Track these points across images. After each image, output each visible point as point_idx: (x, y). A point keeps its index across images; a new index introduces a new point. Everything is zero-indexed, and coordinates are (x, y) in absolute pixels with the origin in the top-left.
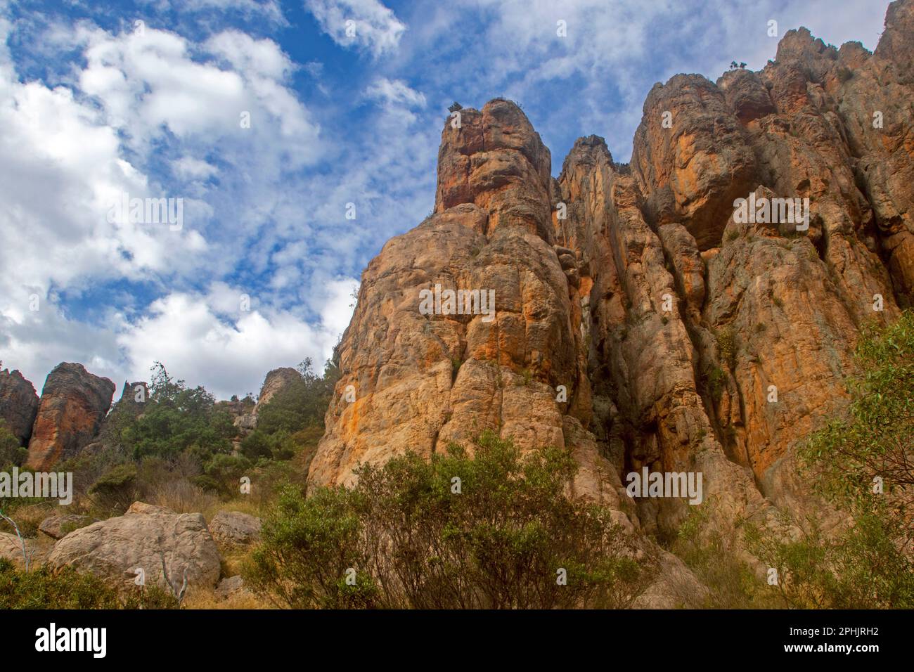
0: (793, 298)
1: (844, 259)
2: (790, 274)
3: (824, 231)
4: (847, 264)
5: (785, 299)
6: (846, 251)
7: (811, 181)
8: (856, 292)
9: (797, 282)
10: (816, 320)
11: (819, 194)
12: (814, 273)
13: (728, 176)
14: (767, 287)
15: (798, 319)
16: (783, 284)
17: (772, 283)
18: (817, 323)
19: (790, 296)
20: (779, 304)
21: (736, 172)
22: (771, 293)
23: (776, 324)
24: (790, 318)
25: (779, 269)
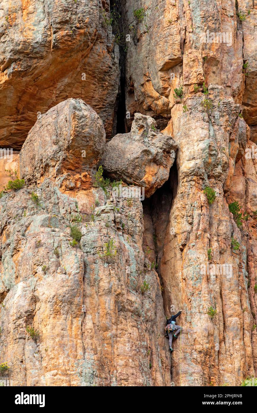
0: (58, 330)
1: (188, 228)
2: (60, 291)
4: (192, 237)
5: (45, 331)
6: (197, 212)
7: (185, 61)
8: (190, 290)
9: (71, 303)
10: (79, 370)
12: (104, 284)
13: (45, 44)
14: (27, 308)
15: (55, 367)
16: (48, 305)
17: (35, 300)
18: (81, 374)
19: (53, 328)
20: (36, 338)
21: (56, 40)
22: (30, 316)
23: (26, 369)
24: (44, 364)
25: (49, 279)
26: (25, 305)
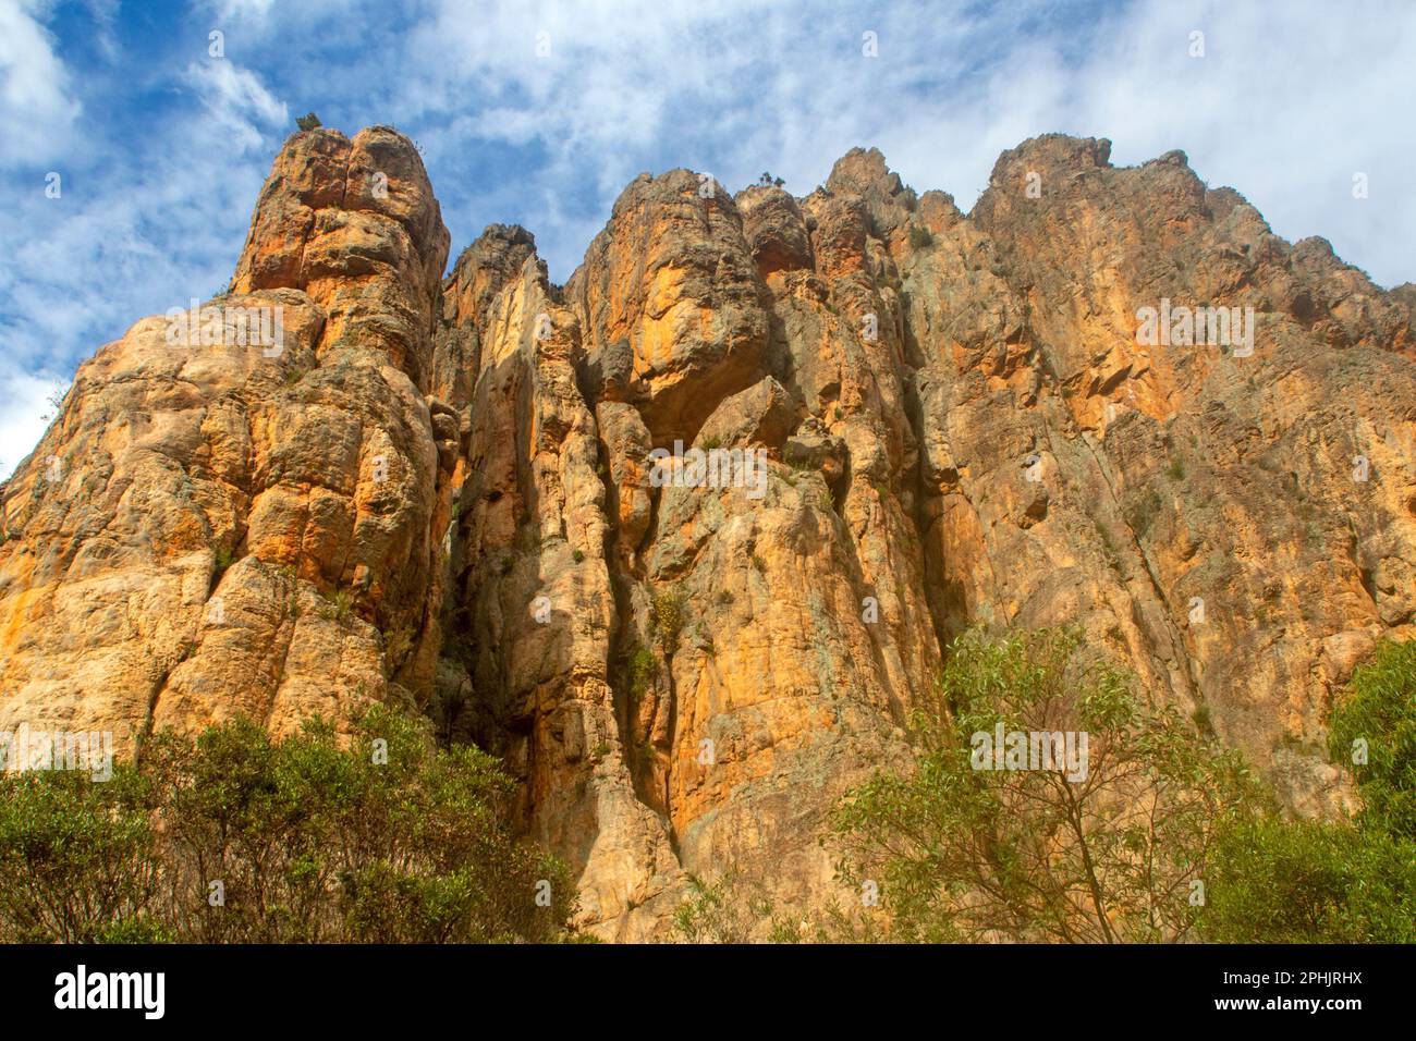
0: (783, 562)
1: (866, 517)
2: (786, 524)
3: (847, 467)
4: (870, 525)
5: (771, 561)
6: (872, 505)
7: (843, 387)
8: (874, 572)
9: (794, 538)
10: (810, 603)
11: (850, 410)
12: (822, 529)
13: (723, 347)
14: (748, 537)
15: (784, 596)
16: (773, 536)
17: (755, 531)
18: (811, 607)
19: (779, 558)
20: (761, 567)
21: (735, 345)
22: (751, 546)
23: (750, 597)
24: (772, 592)
25: (772, 512)
26: (746, 534)
